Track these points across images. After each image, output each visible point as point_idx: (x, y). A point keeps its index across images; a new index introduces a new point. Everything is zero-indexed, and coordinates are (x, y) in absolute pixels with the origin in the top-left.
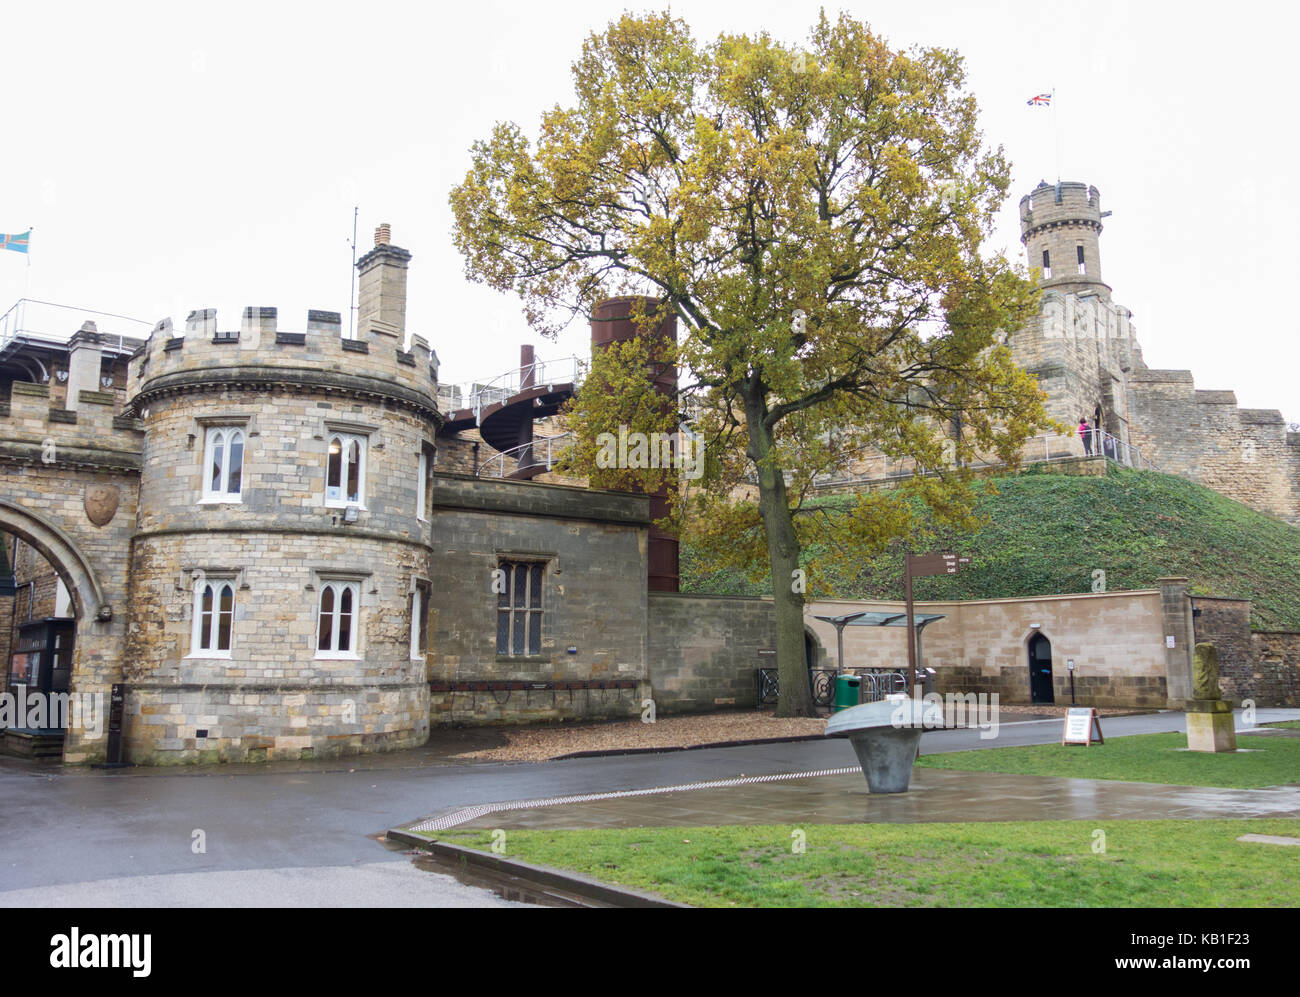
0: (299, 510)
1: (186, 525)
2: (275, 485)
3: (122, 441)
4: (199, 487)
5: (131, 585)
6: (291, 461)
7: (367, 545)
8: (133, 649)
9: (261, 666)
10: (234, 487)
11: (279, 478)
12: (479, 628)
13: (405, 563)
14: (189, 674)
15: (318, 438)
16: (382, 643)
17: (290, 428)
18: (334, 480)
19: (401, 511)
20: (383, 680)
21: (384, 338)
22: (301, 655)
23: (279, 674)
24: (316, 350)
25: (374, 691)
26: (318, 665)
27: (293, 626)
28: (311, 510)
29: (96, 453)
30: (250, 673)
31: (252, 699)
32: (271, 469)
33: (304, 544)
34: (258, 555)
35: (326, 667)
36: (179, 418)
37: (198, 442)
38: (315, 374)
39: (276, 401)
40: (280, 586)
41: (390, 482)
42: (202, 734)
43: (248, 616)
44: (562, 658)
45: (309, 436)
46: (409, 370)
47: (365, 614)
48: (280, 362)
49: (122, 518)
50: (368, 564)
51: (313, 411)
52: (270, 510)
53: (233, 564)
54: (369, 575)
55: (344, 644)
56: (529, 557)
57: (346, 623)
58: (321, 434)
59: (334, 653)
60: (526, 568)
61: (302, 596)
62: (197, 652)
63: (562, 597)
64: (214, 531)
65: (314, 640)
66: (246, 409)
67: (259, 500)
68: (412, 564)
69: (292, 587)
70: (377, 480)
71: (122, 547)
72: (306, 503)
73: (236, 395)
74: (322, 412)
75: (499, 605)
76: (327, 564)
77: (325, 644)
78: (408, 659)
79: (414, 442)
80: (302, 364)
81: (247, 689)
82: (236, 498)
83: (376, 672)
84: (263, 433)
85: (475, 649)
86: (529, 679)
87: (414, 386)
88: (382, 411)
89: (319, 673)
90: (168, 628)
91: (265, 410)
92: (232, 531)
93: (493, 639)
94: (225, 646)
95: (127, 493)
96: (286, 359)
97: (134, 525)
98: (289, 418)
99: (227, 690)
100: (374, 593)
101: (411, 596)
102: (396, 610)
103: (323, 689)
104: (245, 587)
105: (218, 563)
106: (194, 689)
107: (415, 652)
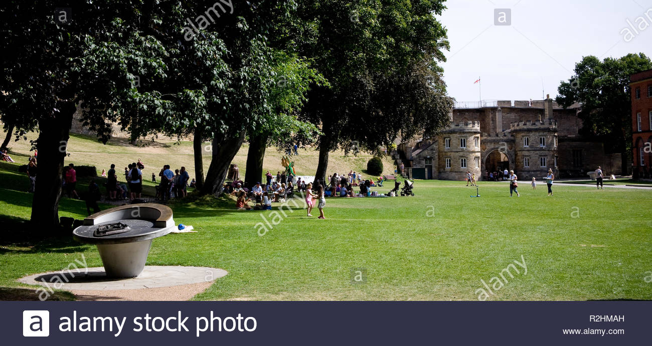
0: (536, 147)
1: (522, 150)
3: (512, 138)
4: (523, 145)
5: (515, 158)
6: (535, 141)
7: (546, 151)
8: (517, 166)
9: (533, 168)
10: (528, 145)
11: (533, 143)
12: (569, 161)
14: (525, 169)
15: (539, 137)
17: (534, 137)
18: (541, 143)
19: (551, 146)
22: (538, 167)
23: (536, 169)
24: (537, 125)
26: (541, 168)
27: (537, 163)
28: (538, 147)
29: (509, 140)
33: (537, 152)
34: (531, 154)
36: (520, 136)
37: (522, 139)
39: (532, 133)
40: (535, 158)
41: (549, 142)
42: (527, 177)
43: (531, 162)
44: (586, 166)
45: (537, 137)
46: (551, 125)
47: (547, 161)
49: (513, 149)
50: (547, 154)
51: (537, 134)
52: (532, 148)
53: (528, 155)
54: (547, 156)
55: (544, 165)
56: (578, 149)
57: (544, 162)
59: (543, 166)
60: (579, 151)
61: (538, 159)
62: (525, 167)
63: (586, 156)
64: (525, 151)
65: (540, 165)
66: (528, 134)
67: (531, 146)
68: (554, 154)
71: (514, 153)
73: (527, 132)
74: (539, 134)
75: (573, 157)
76: (541, 155)
77: (542, 165)
79: (552, 136)
80: (535, 128)
81: (532, 171)
82: (528, 146)
84: (531, 137)
85: (569, 165)
87: (552, 127)
88: (547, 132)
90: (521, 163)
92: (528, 151)
93: (572, 163)
94: (528, 166)
95: (514, 145)
96: (533, 127)
97: (515, 149)
98: (534, 135)
99: (529, 171)
100: (548, 158)
101: (554, 158)
102: (551, 160)
103: (542, 171)
104: (530, 158)
105: (526, 155)
106: (525, 171)
107: (556, 166)
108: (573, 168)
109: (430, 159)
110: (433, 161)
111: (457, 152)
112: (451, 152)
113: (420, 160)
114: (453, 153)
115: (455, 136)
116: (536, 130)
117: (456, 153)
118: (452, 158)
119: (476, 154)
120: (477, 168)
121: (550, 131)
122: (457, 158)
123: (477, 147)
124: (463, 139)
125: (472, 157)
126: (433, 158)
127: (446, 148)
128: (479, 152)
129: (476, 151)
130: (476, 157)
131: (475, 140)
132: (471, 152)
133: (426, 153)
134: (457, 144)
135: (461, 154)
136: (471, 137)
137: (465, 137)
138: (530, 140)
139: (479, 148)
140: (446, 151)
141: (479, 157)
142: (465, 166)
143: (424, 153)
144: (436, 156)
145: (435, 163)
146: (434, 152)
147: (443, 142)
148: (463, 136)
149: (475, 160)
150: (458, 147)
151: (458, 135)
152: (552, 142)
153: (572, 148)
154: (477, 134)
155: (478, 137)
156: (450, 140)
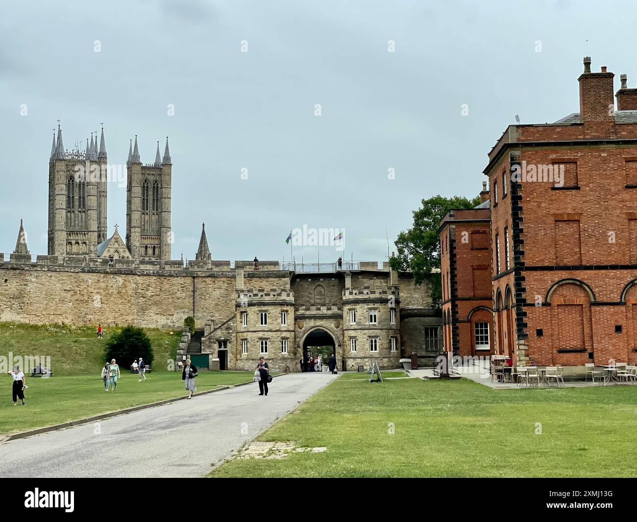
0: (364, 325)
1: (348, 328)
2: (361, 321)
3: (339, 312)
4: (350, 321)
5: (343, 339)
6: (363, 316)
7: (378, 331)
8: (344, 351)
9: (361, 354)
10: (355, 321)
11: (361, 319)
12: (420, 344)
13: (387, 333)
14: (351, 355)
16: (383, 349)
17: (362, 310)
18: (371, 320)
19: (386, 323)
20: (384, 356)
22: (367, 352)
23: (364, 355)
24: (365, 295)
25: (381, 358)
26: (370, 354)
27: (365, 346)
28: (367, 325)
29: (335, 315)
30: (359, 355)
31: (360, 360)
33: (366, 331)
34: (359, 334)
35: (372, 354)
36: (346, 308)
37: (349, 313)
38: (365, 299)
39: (359, 305)
40: (363, 339)
41: (383, 318)
42: (353, 366)
43: (358, 345)
45: (366, 311)
47: (379, 344)
49: (340, 327)
50: (379, 334)
51: (366, 306)
52: (360, 325)
53: (355, 336)
54: (380, 336)
55: (376, 350)
56: (432, 327)
57: (376, 346)
58: (368, 310)
59: (374, 351)
60: (433, 329)
61: (367, 341)
62: (352, 351)
64: (352, 330)
65: (369, 349)
66: (355, 307)
67: (358, 324)
68: (390, 333)
69: (365, 339)
71: (341, 332)
72: (366, 324)
73: (353, 304)
75: (426, 338)
76: (370, 335)
77: (372, 350)
78: (391, 352)
80: (363, 298)
81: (359, 358)
82: (355, 324)
83: (382, 355)
84: (358, 311)
85: (420, 349)
87: (387, 297)
88: (379, 304)
90: (348, 347)
91: (358, 307)
92: (355, 329)
93: (424, 346)
94: (355, 350)
95: (341, 322)
96: (360, 297)
97: (343, 328)
98: (361, 307)
99: (356, 358)
100: (380, 339)
101: (390, 340)
102: (385, 343)
103: (371, 357)
104: (357, 340)
105: (353, 336)
106: (351, 358)
107: (394, 351)
108: (426, 353)
109: (225, 342)
110: (228, 344)
111: (256, 331)
112: (248, 332)
113: (210, 342)
114: (250, 333)
115: (253, 310)
116: (364, 301)
117: (254, 333)
118: (249, 340)
119: (284, 334)
120: (285, 353)
121: (383, 303)
122: (255, 340)
123: (286, 325)
124: (264, 314)
125: (277, 339)
126: (229, 340)
127: (244, 326)
128: (289, 331)
129: (283, 330)
130: (283, 338)
131: (282, 314)
132: (275, 331)
133: (220, 333)
134: (255, 321)
135: (260, 335)
136: (275, 310)
137: (266, 311)
138: (357, 315)
139: (289, 326)
140: (243, 330)
141: (289, 338)
142: (266, 351)
143: (216, 333)
144: (234, 337)
145: (231, 347)
146: (231, 331)
147: (240, 318)
148: (263, 309)
149: (280, 343)
150: (257, 325)
151: (257, 309)
152: (387, 318)
153: (424, 326)
154: (285, 306)
155: (287, 311)
156: (247, 315)
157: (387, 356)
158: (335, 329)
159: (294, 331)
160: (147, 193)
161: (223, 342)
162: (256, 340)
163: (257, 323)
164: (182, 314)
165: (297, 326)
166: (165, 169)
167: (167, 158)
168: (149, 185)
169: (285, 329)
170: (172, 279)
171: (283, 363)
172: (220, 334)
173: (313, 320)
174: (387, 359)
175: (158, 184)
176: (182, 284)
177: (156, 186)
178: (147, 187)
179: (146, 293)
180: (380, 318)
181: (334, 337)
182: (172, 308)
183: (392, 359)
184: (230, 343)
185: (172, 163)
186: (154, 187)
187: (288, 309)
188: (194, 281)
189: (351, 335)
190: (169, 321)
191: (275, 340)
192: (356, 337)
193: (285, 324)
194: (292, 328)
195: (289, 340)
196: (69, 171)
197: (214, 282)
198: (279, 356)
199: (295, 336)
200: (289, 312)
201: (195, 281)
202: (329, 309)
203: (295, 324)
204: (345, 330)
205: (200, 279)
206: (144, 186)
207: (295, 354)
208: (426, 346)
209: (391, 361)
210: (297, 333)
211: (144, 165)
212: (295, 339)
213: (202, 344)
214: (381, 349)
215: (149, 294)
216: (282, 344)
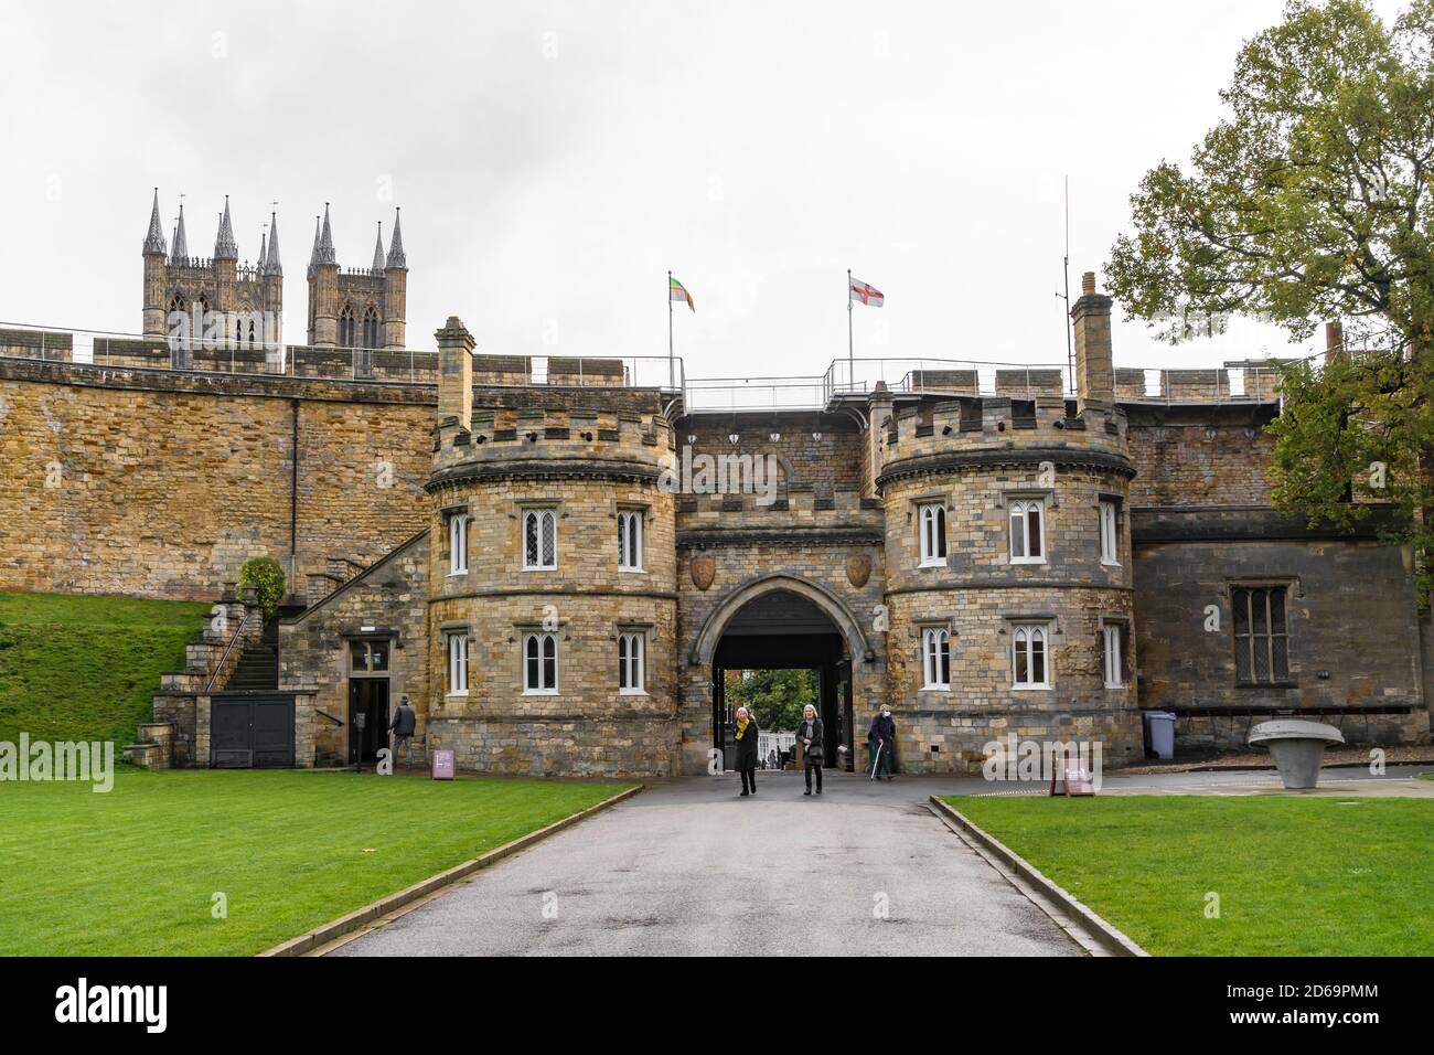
0: (989, 568)
1: (912, 585)
2: (969, 550)
3: (869, 517)
4: (918, 554)
5: (885, 633)
6: (980, 528)
7: (1049, 593)
8: (890, 683)
9: (971, 696)
10: (941, 553)
11: (971, 543)
12: (1213, 655)
13: (1090, 605)
14: (924, 702)
15: (998, 507)
16: (1071, 675)
17: (976, 501)
18: (1019, 539)
19: (1081, 560)
20: (1076, 707)
21: (1051, 411)
22: (1001, 687)
23: (986, 702)
24: (992, 433)
25: (1064, 716)
26: (1016, 695)
27: (993, 664)
28: (999, 568)
29: (849, 530)
30: (965, 701)
31: (967, 722)
32: (965, 537)
33: (995, 596)
34: (961, 607)
35: (1025, 696)
36: (901, 498)
37: (914, 518)
38: (992, 453)
39: (964, 480)
40: (980, 632)
41: (1067, 537)
42: (935, 749)
43: (959, 656)
44: (1313, 683)
45: (992, 506)
46: (1080, 434)
47: (1053, 651)
48: (964, 447)
49: (875, 579)
50: (1051, 609)
51: (993, 485)
52: (967, 570)
53: (943, 615)
54: (1053, 618)
55: (1039, 677)
56: (1264, 582)
57: (1038, 659)
58: (1001, 503)
59: (1031, 685)
60: (1265, 593)
61: (998, 639)
62: (929, 686)
63: (1308, 622)
64: (930, 589)
65: (1012, 675)
66: (944, 488)
67: (960, 563)
68: (1099, 605)
69: (989, 632)
70: (1053, 536)
71: (878, 602)
72: (994, 562)
73: (935, 477)
74: (1000, 485)
75: (1235, 632)
76: (1015, 612)
77: (1022, 678)
78: (1103, 688)
79: (1090, 497)
80: (981, 446)
81: (963, 715)
82: (942, 562)
83: (1068, 700)
84: (957, 508)
85: (1210, 676)
86: (1274, 704)
87: (1085, 446)
88: (1054, 475)
89: (1017, 701)
90: (909, 667)
91: (958, 488)
92: (942, 588)
93: (1231, 666)
94: (946, 680)
95: (877, 560)
96: (968, 443)
97: (883, 585)
98: (974, 491)
99: (949, 715)
100: (1059, 632)
101: (1101, 633)
102: (1082, 647)
103: (1020, 714)
104: (955, 634)
105: (934, 615)
106: (927, 714)
107: (1114, 681)
108: (1237, 692)
109: (381, 641)
110: (393, 652)
111: (502, 595)
112: (473, 596)
113: (315, 644)
114: (479, 603)
115: (494, 499)
116: (986, 462)
117: (497, 604)
118: (477, 632)
119: (630, 610)
120: (635, 692)
121: (1072, 468)
122: (499, 634)
123: (638, 569)
124: (540, 516)
125: (597, 628)
126: (395, 634)
127: (454, 572)
128: (652, 595)
129: (626, 589)
130: (624, 626)
131: (621, 521)
132: (590, 594)
133: (358, 606)
134: (501, 547)
135: (523, 608)
136: (588, 504)
137: (551, 505)
138: (954, 524)
139: (651, 572)
140: (449, 590)
141: (650, 626)
142: (549, 683)
143: (343, 605)
144: (418, 620)
145: (407, 666)
146: (405, 598)
147: (442, 539)
148: (538, 495)
149: (613, 647)
150: (509, 567)
151: (511, 496)
152: (1086, 536)
153: (1228, 578)
154: (637, 487)
155: (644, 509)
156: (469, 522)
157: (1092, 705)
158: (851, 590)
159: (676, 599)
160: (351, 334)
161: (371, 642)
162: (507, 633)
163: (509, 557)
164: (247, 541)
165: (687, 576)
166: (393, 281)
167: (397, 255)
168: (355, 316)
169: (637, 585)
170: (209, 405)
171: (622, 735)
172: (357, 609)
173: (755, 551)
174: (1089, 721)
175: (375, 315)
176: (247, 428)
177: (371, 317)
178: (351, 319)
179: (106, 456)
180: (1057, 536)
181: (845, 625)
182: (207, 517)
183: (1110, 720)
184: (399, 647)
185: (408, 265)
186: (366, 321)
187: (649, 500)
188: (296, 416)
189: (925, 615)
190: (193, 569)
191: (590, 633)
192: (949, 619)
193: (633, 563)
194: (664, 584)
195: (650, 634)
196: (173, 280)
197: (375, 421)
198: (607, 706)
199: (679, 618)
200: (654, 512)
201: (303, 416)
202: (823, 505)
203: (679, 569)
204: (897, 593)
205: (322, 410)
206: (344, 319)
207: (679, 697)
208: (1237, 662)
209: (1107, 729)
210: (686, 608)
211: (344, 272)
212: (679, 631)
213: (283, 653)
214: (1064, 675)
215: (117, 459)
216: (623, 653)
